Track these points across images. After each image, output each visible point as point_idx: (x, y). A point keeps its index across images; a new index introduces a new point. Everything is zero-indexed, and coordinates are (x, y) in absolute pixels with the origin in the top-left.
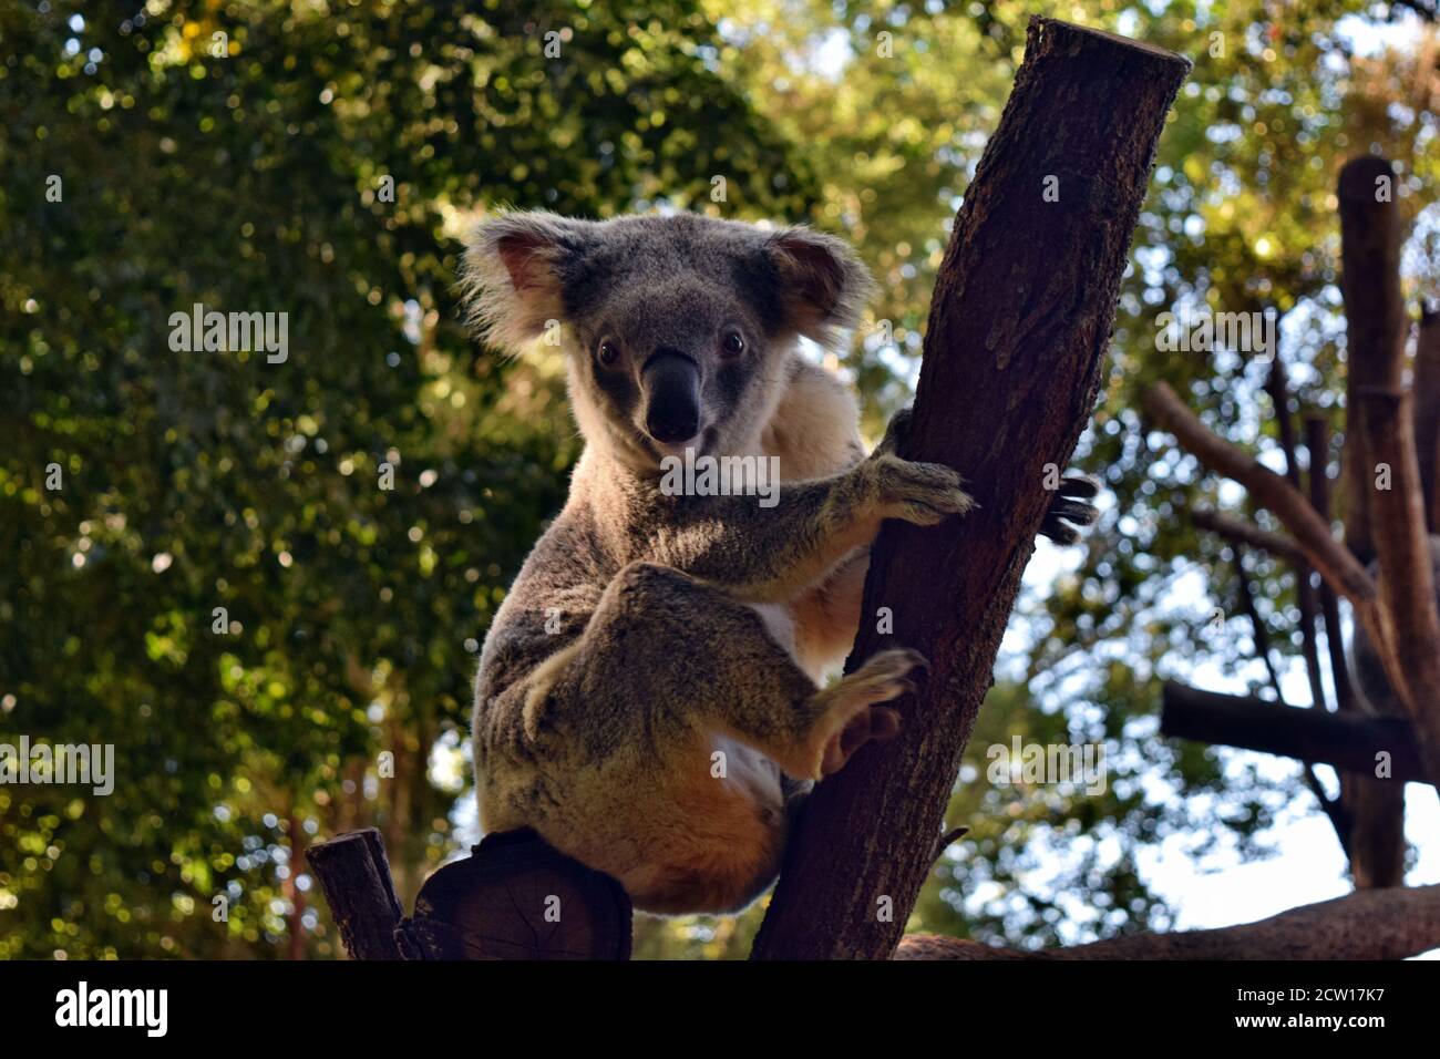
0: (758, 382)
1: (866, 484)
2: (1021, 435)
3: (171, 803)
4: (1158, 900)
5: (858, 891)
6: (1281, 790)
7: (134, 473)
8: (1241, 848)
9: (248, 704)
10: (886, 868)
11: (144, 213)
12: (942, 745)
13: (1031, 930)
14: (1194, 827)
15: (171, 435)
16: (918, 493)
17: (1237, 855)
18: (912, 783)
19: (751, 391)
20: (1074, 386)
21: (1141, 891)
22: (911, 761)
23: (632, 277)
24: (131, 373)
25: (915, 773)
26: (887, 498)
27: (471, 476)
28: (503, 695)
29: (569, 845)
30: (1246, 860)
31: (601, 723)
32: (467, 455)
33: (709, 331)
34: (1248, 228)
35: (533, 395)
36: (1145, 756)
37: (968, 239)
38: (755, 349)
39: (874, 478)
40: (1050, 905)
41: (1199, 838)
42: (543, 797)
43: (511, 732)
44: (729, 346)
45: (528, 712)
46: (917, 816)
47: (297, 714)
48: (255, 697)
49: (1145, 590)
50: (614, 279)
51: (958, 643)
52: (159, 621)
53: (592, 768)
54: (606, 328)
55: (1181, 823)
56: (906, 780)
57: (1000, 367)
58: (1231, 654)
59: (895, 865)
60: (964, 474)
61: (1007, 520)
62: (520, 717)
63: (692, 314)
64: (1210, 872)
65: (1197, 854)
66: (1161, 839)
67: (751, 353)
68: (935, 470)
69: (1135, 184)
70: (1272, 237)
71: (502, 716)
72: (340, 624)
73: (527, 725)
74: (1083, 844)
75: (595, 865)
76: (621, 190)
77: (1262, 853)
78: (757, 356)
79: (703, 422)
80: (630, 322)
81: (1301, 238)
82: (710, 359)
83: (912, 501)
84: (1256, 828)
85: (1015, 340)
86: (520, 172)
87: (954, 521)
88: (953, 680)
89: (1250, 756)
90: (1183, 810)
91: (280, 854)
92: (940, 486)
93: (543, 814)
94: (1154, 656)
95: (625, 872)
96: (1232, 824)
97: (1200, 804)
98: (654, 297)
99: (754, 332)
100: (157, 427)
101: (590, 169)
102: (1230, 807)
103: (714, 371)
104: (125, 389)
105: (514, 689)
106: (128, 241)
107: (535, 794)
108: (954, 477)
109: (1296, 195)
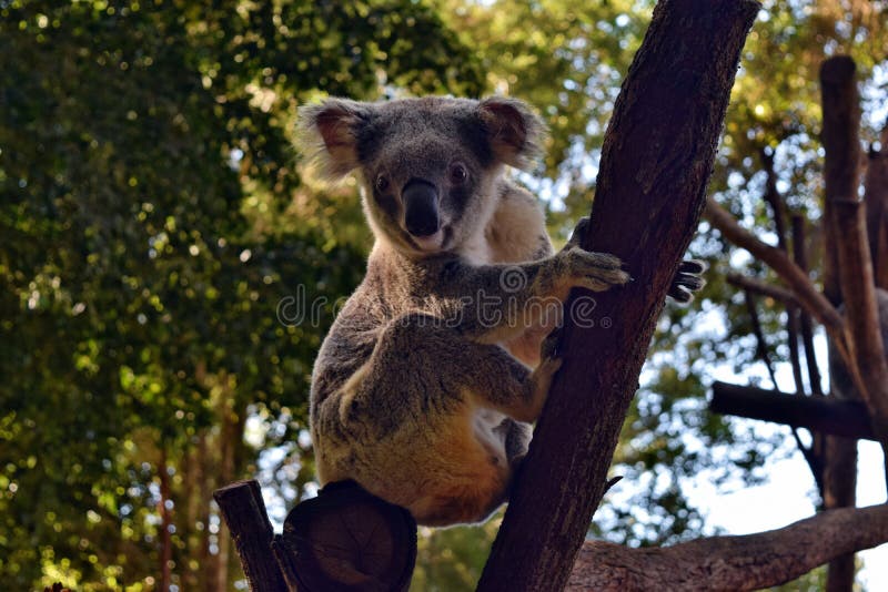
0: (477, 197)
1: (562, 265)
2: (657, 235)
3: (90, 457)
4: (694, 510)
5: (557, 516)
6: (769, 442)
7: (63, 253)
8: (745, 479)
9: (137, 396)
10: (574, 502)
11: (69, 94)
12: (608, 426)
13: (616, 529)
14: (716, 466)
15: (88, 232)
16: (595, 272)
17: (742, 483)
18: (590, 449)
19: (473, 201)
20: (690, 204)
21: (683, 505)
22: (589, 436)
23: (396, 136)
24: (62, 192)
25: (592, 443)
26: (576, 274)
27: (272, 255)
28: (326, 401)
29: (376, 489)
30: (748, 485)
31: (393, 411)
32: (271, 243)
33: (443, 167)
34: (751, 98)
35: (308, 204)
36: (686, 423)
37: (625, 113)
38: (474, 176)
39: (568, 262)
40: (628, 514)
41: (719, 473)
42: (357, 461)
43: (332, 423)
44: (457, 174)
45: (342, 410)
46: (593, 469)
47: (168, 403)
48: (142, 392)
49: (686, 321)
50: (386, 138)
51: (619, 363)
52: (82, 346)
53: (387, 439)
54: (381, 168)
55: (708, 464)
56: (586, 447)
57: (646, 192)
58: (740, 360)
59: (580, 500)
60: (623, 260)
61: (649, 287)
62: (338, 413)
63: (432, 158)
64: (727, 493)
65: (718, 482)
66: (695, 473)
67: (471, 179)
68: (606, 258)
69: (728, 78)
70: (765, 103)
71: (326, 413)
72: (194, 347)
73: (341, 418)
74: (647, 476)
75: (392, 500)
76: (366, 77)
77: (758, 481)
78: (476, 181)
79: (441, 223)
80: (395, 163)
81: (781, 104)
82: (444, 184)
83: (591, 276)
84: (754, 466)
85: (655, 176)
86: (303, 66)
87: (617, 289)
88: (615, 386)
89: (751, 422)
90: (709, 455)
91: (154, 488)
92: (609, 268)
93: (359, 471)
94: (691, 362)
95: (412, 502)
96: (739, 464)
97: (720, 452)
98: (409, 148)
99: (472, 165)
100: (79, 226)
101: (346, 63)
102: (739, 453)
103: (448, 191)
104: (58, 202)
105: (332, 397)
106: (59, 111)
107: (352, 461)
108: (617, 262)
109: (779, 77)
